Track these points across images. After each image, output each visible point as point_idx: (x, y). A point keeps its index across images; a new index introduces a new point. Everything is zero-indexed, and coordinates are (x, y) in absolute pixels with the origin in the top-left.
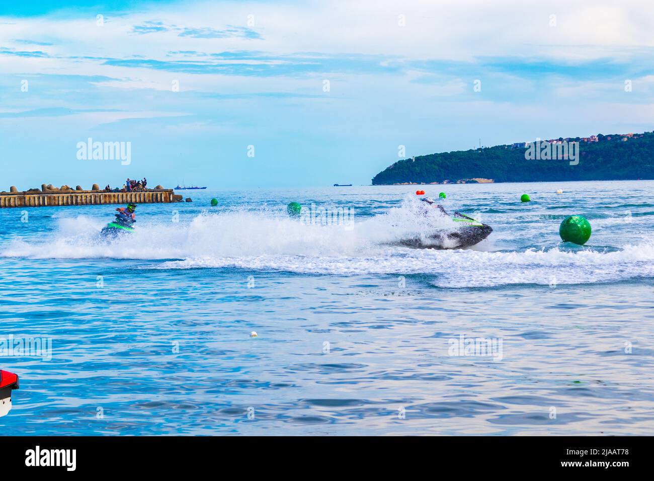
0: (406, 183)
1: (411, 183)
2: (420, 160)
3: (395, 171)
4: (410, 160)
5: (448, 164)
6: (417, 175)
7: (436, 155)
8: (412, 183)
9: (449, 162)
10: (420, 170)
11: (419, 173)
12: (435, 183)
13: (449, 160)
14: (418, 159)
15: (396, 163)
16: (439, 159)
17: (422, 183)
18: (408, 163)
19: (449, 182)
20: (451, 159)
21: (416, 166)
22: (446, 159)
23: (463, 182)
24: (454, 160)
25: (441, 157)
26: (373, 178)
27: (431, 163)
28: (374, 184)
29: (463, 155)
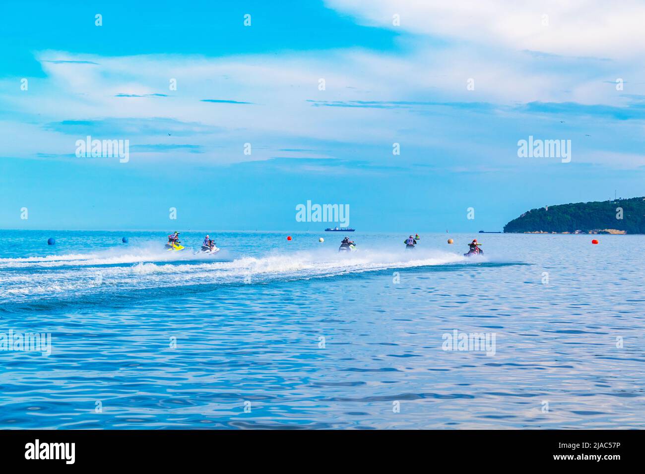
0: (537, 232)
1: (542, 232)
2: (553, 209)
3: (526, 220)
4: (543, 209)
5: (581, 214)
6: (548, 224)
7: (569, 206)
8: (544, 232)
9: (581, 212)
10: (552, 219)
11: (551, 222)
12: (566, 233)
13: (582, 210)
14: (551, 208)
15: (528, 212)
16: (572, 209)
17: (553, 232)
18: (541, 212)
19: (580, 233)
20: (585, 209)
21: (548, 215)
22: (579, 209)
23: (595, 233)
24: (587, 210)
25: (574, 208)
26: (504, 226)
27: (565, 212)
28: (505, 231)
29: (597, 206)
